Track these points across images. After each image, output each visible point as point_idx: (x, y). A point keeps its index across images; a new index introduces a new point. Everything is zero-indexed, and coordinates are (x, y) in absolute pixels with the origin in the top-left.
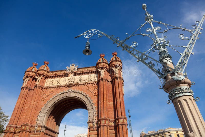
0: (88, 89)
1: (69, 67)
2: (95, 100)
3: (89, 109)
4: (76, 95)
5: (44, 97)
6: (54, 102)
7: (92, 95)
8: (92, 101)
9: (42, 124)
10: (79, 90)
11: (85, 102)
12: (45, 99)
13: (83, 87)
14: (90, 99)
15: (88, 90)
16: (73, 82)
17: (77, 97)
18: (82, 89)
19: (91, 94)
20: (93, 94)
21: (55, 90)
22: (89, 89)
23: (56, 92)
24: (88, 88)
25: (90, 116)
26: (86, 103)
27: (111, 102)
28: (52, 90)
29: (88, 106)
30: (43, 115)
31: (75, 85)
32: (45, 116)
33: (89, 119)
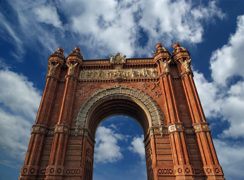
6: (97, 100)
13: (137, 84)
21: (96, 84)
23: (98, 88)
28: (92, 84)
30: (84, 115)
31: (124, 80)
32: (86, 116)
33: (153, 124)
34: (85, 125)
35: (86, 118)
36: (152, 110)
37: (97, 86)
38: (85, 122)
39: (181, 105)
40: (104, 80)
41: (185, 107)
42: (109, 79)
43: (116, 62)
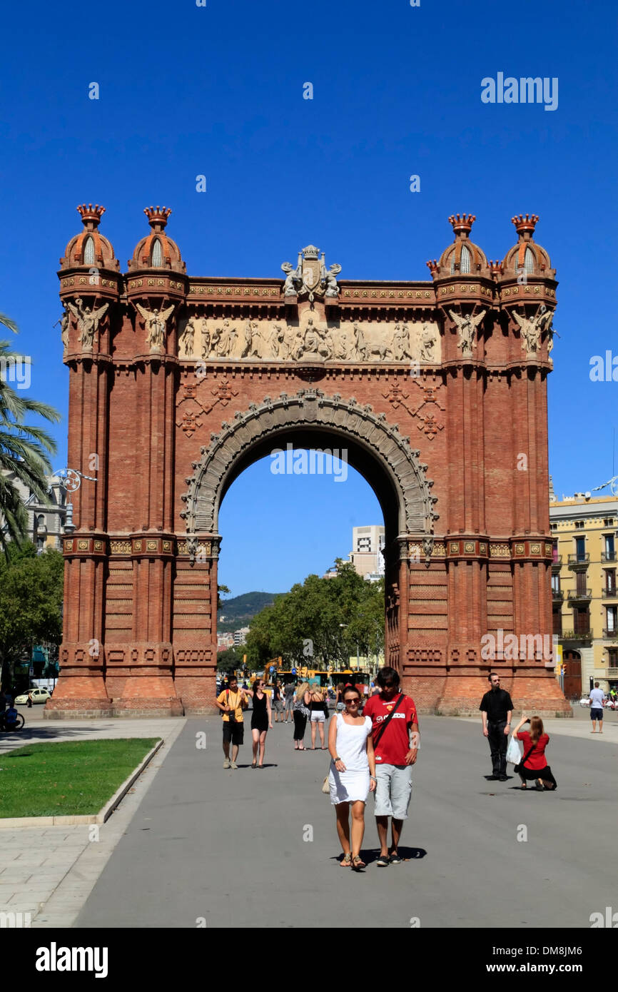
0: (395, 399)
1: (294, 267)
2: (427, 453)
3: (405, 488)
4: (341, 419)
5: (189, 411)
6: (243, 443)
7: (414, 428)
8: (418, 456)
9: (211, 531)
10: (353, 398)
11: (386, 459)
12: (199, 421)
13: (372, 385)
14: (406, 447)
15: (395, 404)
16: (324, 354)
17: (346, 428)
18: (369, 393)
19: (410, 424)
20: (421, 425)
21: (236, 383)
22: (400, 397)
23: (245, 396)
24: (396, 392)
25: (410, 514)
26: (390, 459)
27: (494, 467)
28: (225, 380)
29: (400, 476)
30: (209, 496)
31: (331, 370)
32: (215, 498)
33: (407, 527)
34: (212, 527)
35: (213, 504)
36: (408, 483)
37: (240, 390)
38: (212, 517)
39: (496, 471)
40: (264, 366)
41: (504, 478)
42: (283, 366)
43: (303, 291)
